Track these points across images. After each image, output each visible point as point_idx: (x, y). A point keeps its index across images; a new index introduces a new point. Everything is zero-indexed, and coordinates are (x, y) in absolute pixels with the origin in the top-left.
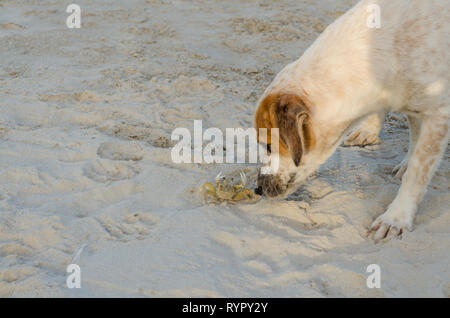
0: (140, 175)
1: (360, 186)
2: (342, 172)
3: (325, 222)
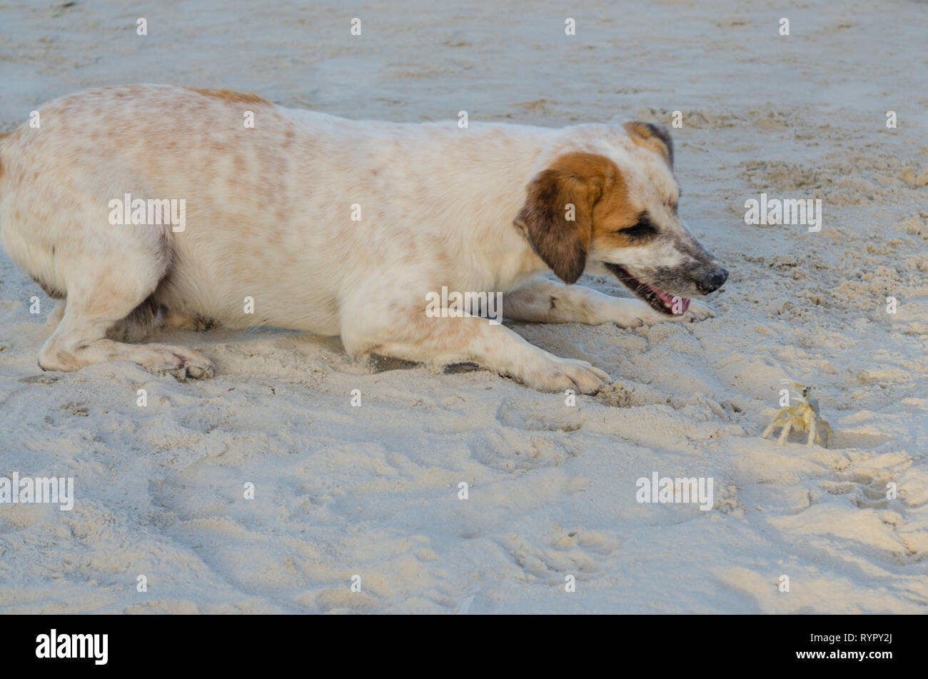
0: (579, 458)
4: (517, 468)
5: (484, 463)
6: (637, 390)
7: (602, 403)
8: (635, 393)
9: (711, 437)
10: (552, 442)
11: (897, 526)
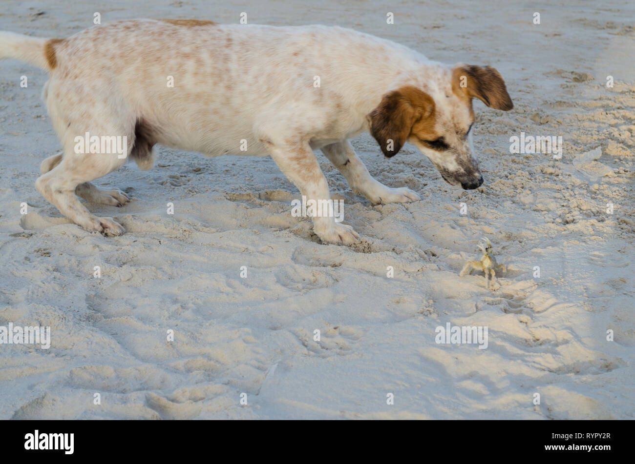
0: (340, 283)
1: (588, 297)
2: (567, 282)
3: (550, 338)
4: (303, 288)
5: (285, 285)
6: (375, 243)
7: (354, 251)
8: (374, 244)
9: (418, 271)
10: (324, 273)
11: (528, 324)
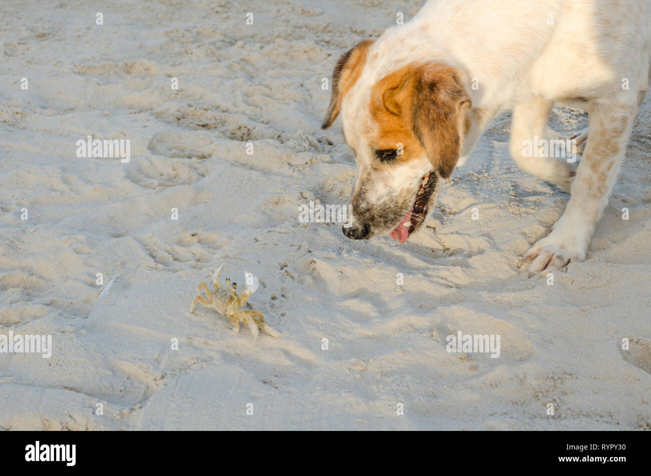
0: (206, 178)
1: (516, 196)
2: (492, 177)
3: (462, 247)
4: (159, 185)
5: (135, 181)
6: (256, 129)
7: (230, 138)
8: (255, 131)
9: (306, 163)
10: (188, 166)
11: (437, 230)
